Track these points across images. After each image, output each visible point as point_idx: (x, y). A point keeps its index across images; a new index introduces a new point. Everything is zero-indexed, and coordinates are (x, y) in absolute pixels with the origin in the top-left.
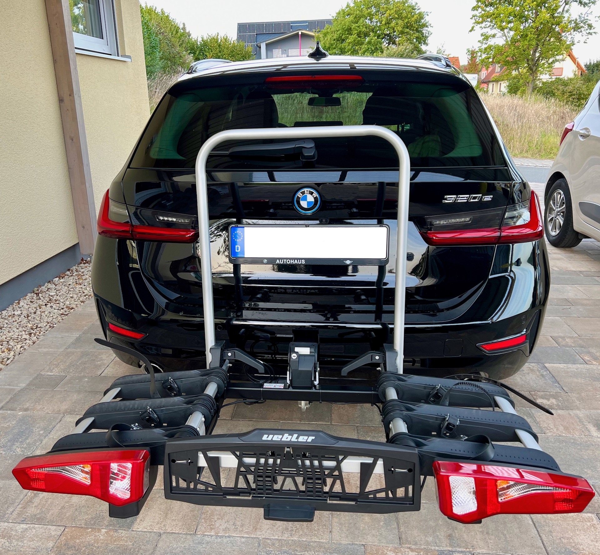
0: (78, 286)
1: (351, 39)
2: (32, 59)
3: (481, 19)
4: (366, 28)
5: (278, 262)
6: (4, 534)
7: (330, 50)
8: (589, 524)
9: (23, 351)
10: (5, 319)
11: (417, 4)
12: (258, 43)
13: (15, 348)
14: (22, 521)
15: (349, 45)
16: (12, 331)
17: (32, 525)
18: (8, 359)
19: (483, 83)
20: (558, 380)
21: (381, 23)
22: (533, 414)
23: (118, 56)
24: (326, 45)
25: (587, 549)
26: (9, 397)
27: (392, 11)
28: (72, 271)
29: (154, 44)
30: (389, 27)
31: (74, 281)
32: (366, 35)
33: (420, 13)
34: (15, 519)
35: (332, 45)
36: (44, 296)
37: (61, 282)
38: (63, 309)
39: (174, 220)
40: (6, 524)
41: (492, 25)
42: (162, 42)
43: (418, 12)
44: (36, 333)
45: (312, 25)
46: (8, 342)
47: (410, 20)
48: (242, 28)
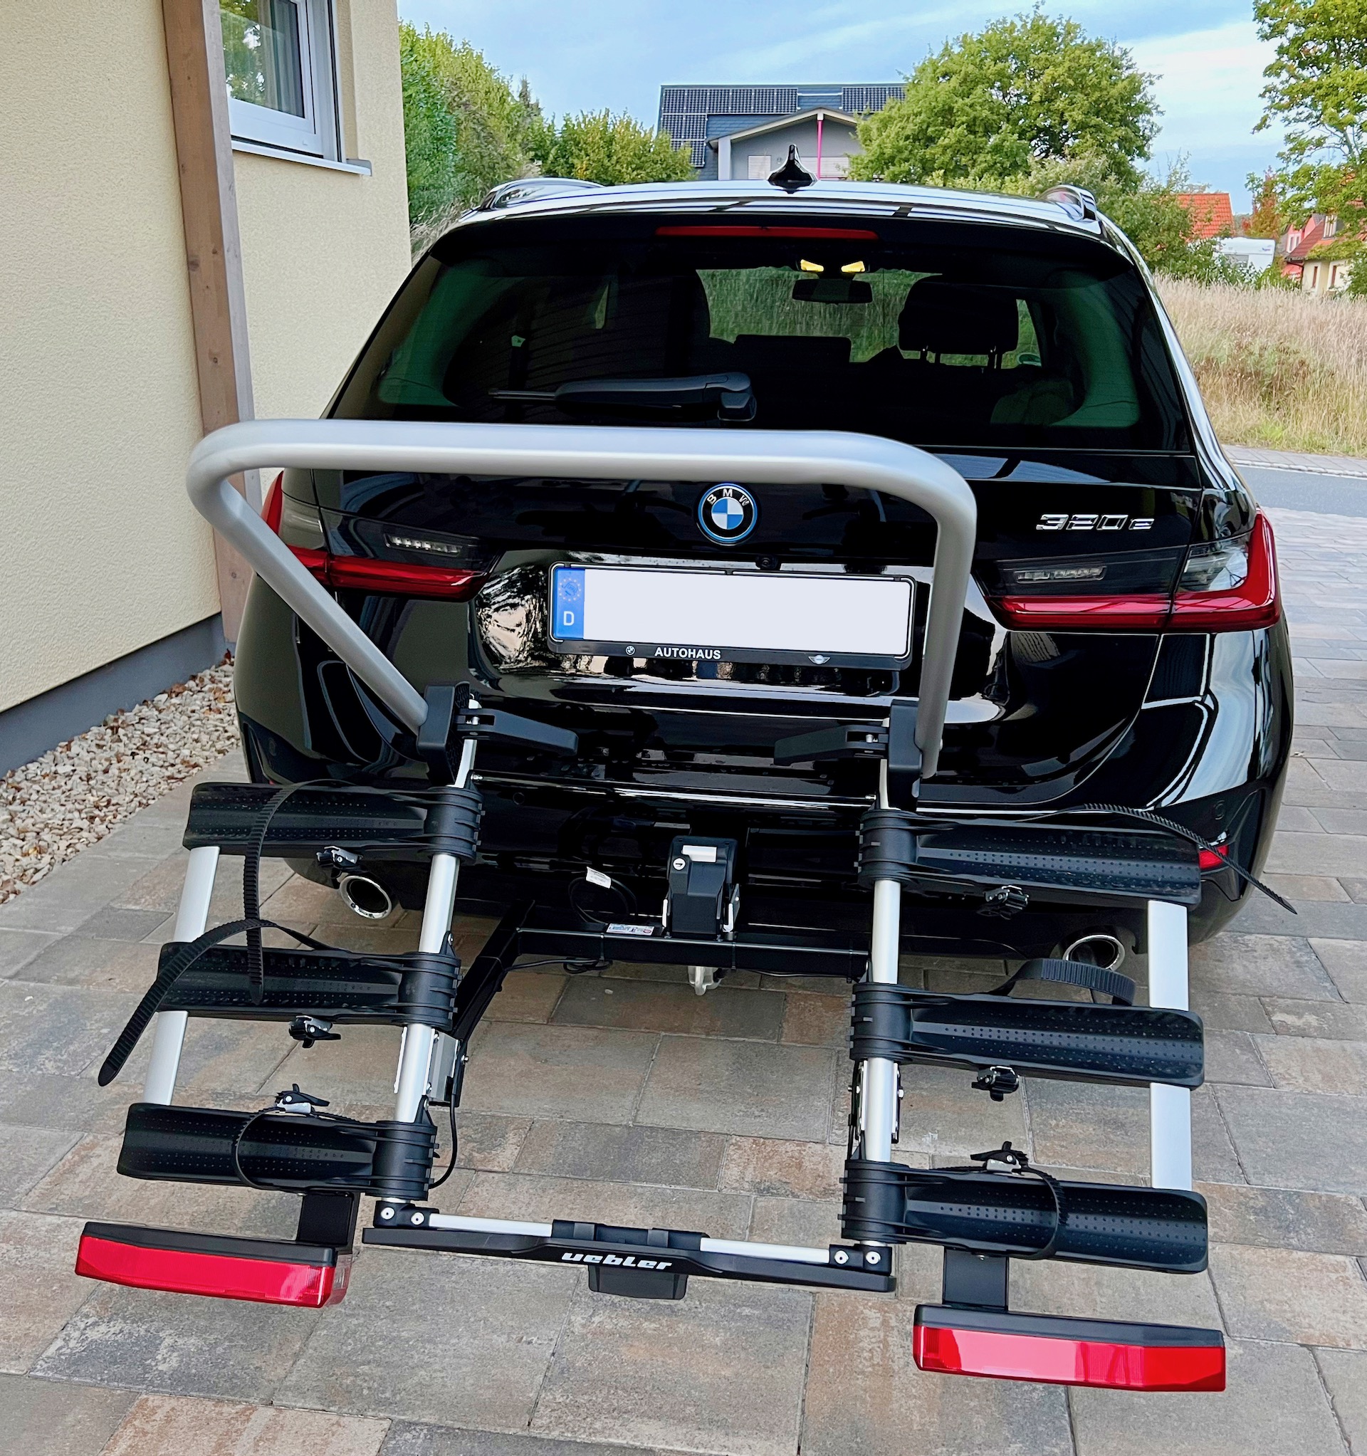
0: (214, 716)
1: (951, 136)
2: (127, 161)
3: (1286, 99)
4: (991, 109)
5: (659, 652)
6: (8, 1233)
7: (894, 165)
8: (1334, 1276)
9: (73, 855)
10: (34, 782)
11: (1125, 53)
12: (710, 138)
13: (55, 847)
14: (51, 1209)
15: (944, 153)
16: (48, 810)
17: (71, 1219)
18: (37, 871)
19: (1288, 263)
20: (1333, 973)
21: (1029, 99)
22: (1256, 1044)
23: (339, 160)
24: (885, 150)
25: (1319, 1326)
26: (35, 953)
27: (1061, 70)
28: (202, 680)
29: (441, 130)
30: (1049, 110)
31: (206, 703)
32: (989, 129)
33: (1131, 79)
34: (34, 1205)
35: (900, 151)
36: (130, 735)
37: (174, 705)
38: (173, 765)
39: (427, 546)
40: (14, 1214)
41: (1315, 114)
42: (462, 127)
43: (1127, 73)
44: (106, 816)
45: (856, 96)
46: (38, 833)
47: (1105, 93)
48: (673, 98)
